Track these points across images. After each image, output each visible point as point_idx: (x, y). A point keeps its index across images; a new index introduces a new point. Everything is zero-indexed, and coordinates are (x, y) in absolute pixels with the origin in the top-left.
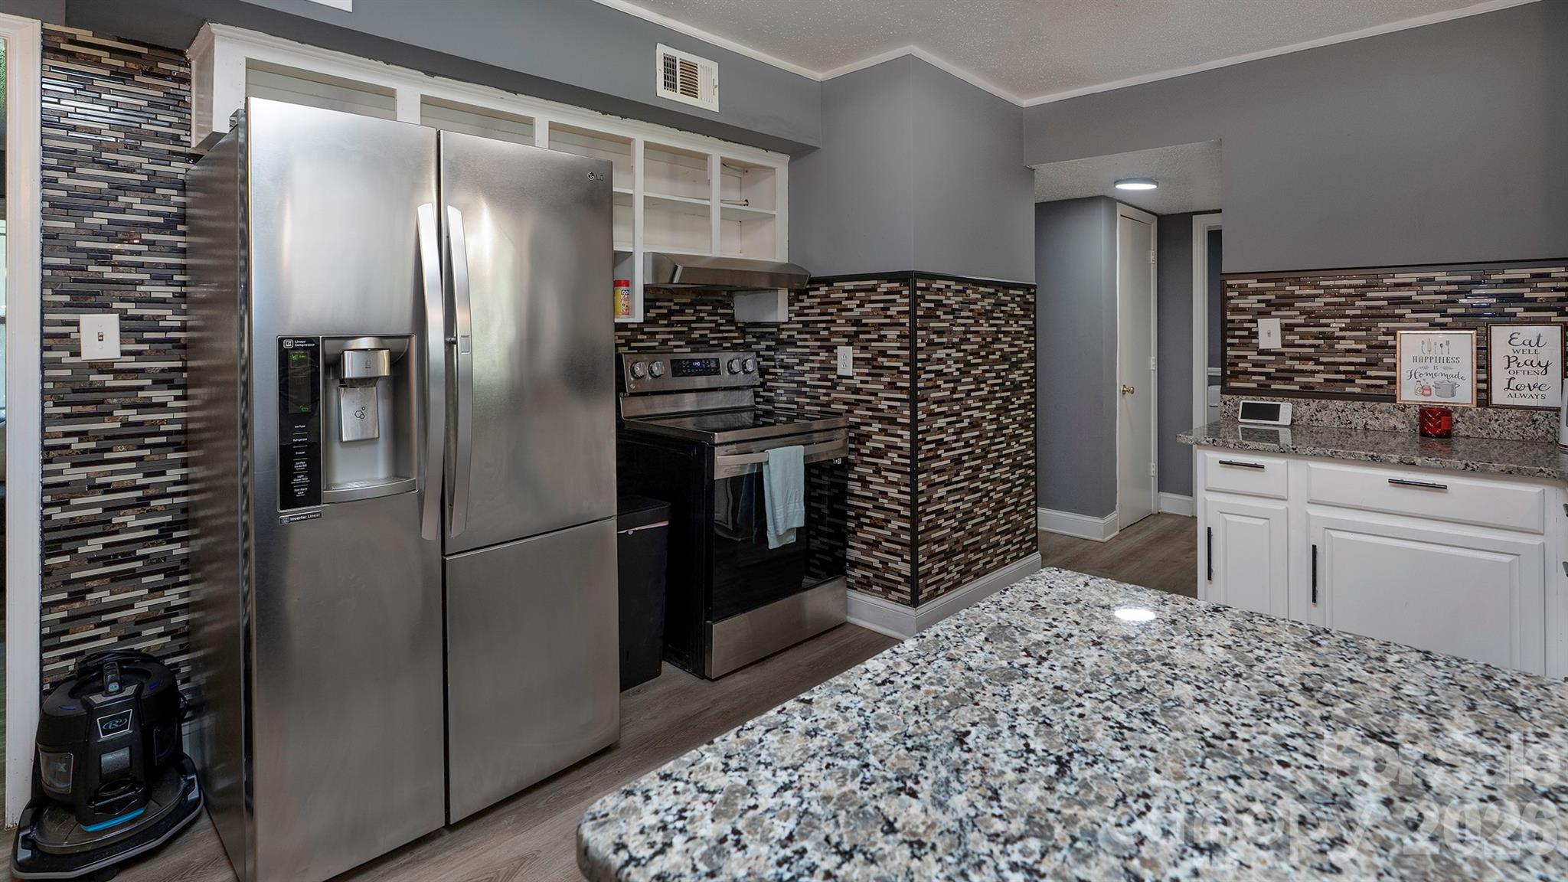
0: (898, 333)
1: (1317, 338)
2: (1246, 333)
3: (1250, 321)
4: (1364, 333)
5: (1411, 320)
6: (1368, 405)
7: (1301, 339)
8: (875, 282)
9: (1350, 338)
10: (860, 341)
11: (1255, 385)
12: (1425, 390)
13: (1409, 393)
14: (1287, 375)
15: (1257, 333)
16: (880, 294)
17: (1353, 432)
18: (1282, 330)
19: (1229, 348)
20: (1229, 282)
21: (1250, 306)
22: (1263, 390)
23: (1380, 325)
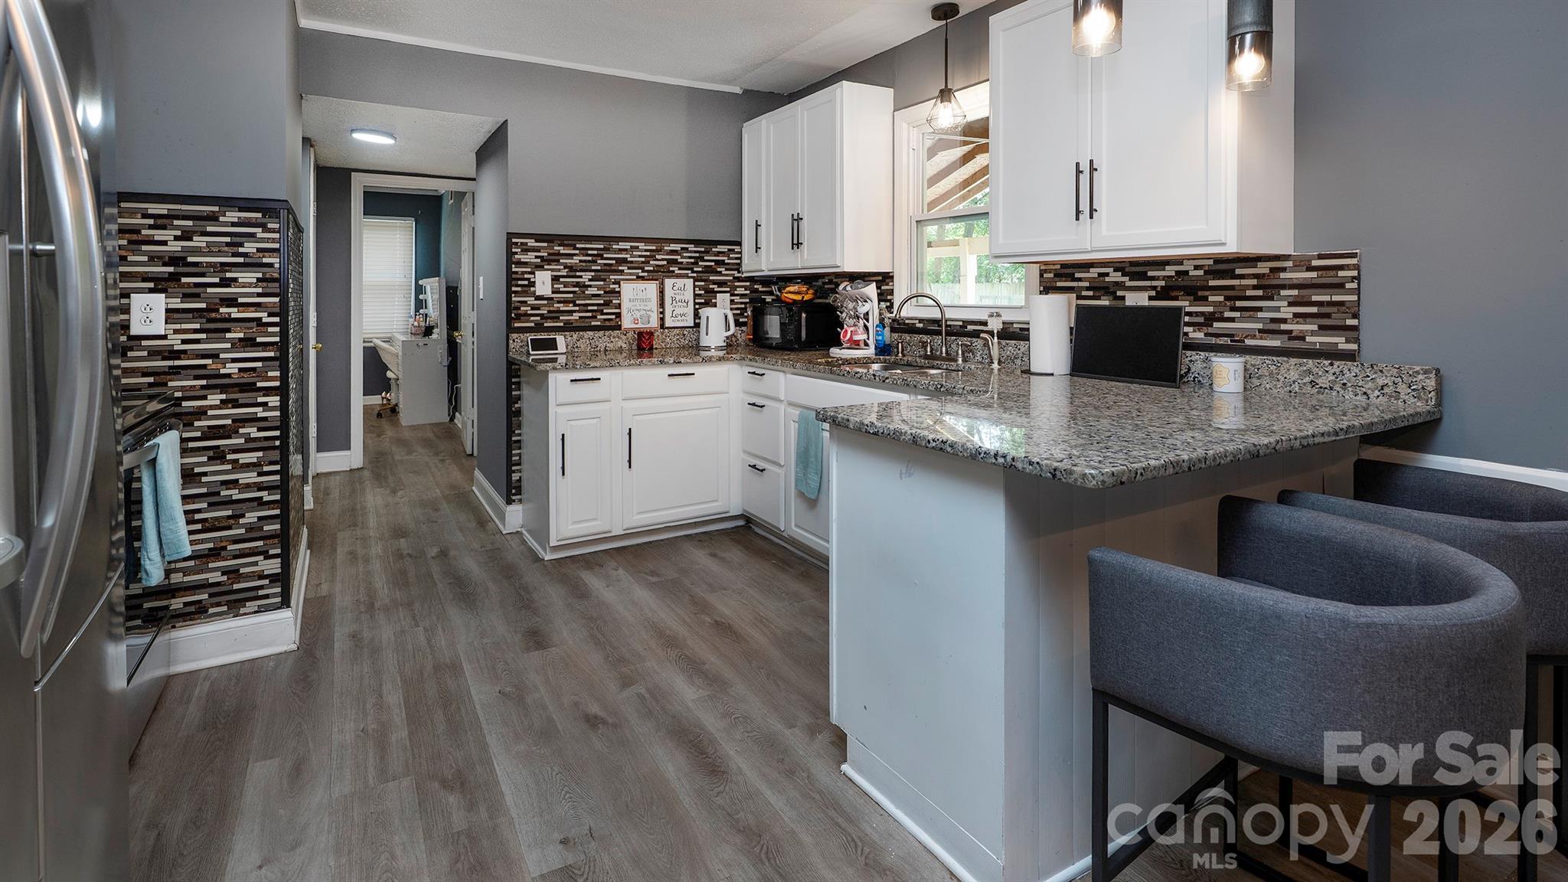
0: (260, 275)
1: (574, 286)
2: (526, 283)
3: (530, 273)
4: (602, 283)
5: (628, 274)
6: (607, 333)
7: (564, 287)
8: (216, 209)
9: (595, 286)
10: (184, 285)
11: (533, 325)
12: (636, 321)
13: (627, 323)
14: (554, 315)
15: (534, 282)
16: (225, 224)
17: (599, 354)
18: (552, 280)
19: (513, 295)
20: (514, 240)
21: (528, 260)
22: (539, 328)
23: (611, 277)
